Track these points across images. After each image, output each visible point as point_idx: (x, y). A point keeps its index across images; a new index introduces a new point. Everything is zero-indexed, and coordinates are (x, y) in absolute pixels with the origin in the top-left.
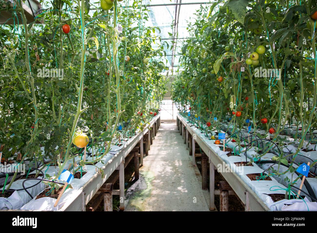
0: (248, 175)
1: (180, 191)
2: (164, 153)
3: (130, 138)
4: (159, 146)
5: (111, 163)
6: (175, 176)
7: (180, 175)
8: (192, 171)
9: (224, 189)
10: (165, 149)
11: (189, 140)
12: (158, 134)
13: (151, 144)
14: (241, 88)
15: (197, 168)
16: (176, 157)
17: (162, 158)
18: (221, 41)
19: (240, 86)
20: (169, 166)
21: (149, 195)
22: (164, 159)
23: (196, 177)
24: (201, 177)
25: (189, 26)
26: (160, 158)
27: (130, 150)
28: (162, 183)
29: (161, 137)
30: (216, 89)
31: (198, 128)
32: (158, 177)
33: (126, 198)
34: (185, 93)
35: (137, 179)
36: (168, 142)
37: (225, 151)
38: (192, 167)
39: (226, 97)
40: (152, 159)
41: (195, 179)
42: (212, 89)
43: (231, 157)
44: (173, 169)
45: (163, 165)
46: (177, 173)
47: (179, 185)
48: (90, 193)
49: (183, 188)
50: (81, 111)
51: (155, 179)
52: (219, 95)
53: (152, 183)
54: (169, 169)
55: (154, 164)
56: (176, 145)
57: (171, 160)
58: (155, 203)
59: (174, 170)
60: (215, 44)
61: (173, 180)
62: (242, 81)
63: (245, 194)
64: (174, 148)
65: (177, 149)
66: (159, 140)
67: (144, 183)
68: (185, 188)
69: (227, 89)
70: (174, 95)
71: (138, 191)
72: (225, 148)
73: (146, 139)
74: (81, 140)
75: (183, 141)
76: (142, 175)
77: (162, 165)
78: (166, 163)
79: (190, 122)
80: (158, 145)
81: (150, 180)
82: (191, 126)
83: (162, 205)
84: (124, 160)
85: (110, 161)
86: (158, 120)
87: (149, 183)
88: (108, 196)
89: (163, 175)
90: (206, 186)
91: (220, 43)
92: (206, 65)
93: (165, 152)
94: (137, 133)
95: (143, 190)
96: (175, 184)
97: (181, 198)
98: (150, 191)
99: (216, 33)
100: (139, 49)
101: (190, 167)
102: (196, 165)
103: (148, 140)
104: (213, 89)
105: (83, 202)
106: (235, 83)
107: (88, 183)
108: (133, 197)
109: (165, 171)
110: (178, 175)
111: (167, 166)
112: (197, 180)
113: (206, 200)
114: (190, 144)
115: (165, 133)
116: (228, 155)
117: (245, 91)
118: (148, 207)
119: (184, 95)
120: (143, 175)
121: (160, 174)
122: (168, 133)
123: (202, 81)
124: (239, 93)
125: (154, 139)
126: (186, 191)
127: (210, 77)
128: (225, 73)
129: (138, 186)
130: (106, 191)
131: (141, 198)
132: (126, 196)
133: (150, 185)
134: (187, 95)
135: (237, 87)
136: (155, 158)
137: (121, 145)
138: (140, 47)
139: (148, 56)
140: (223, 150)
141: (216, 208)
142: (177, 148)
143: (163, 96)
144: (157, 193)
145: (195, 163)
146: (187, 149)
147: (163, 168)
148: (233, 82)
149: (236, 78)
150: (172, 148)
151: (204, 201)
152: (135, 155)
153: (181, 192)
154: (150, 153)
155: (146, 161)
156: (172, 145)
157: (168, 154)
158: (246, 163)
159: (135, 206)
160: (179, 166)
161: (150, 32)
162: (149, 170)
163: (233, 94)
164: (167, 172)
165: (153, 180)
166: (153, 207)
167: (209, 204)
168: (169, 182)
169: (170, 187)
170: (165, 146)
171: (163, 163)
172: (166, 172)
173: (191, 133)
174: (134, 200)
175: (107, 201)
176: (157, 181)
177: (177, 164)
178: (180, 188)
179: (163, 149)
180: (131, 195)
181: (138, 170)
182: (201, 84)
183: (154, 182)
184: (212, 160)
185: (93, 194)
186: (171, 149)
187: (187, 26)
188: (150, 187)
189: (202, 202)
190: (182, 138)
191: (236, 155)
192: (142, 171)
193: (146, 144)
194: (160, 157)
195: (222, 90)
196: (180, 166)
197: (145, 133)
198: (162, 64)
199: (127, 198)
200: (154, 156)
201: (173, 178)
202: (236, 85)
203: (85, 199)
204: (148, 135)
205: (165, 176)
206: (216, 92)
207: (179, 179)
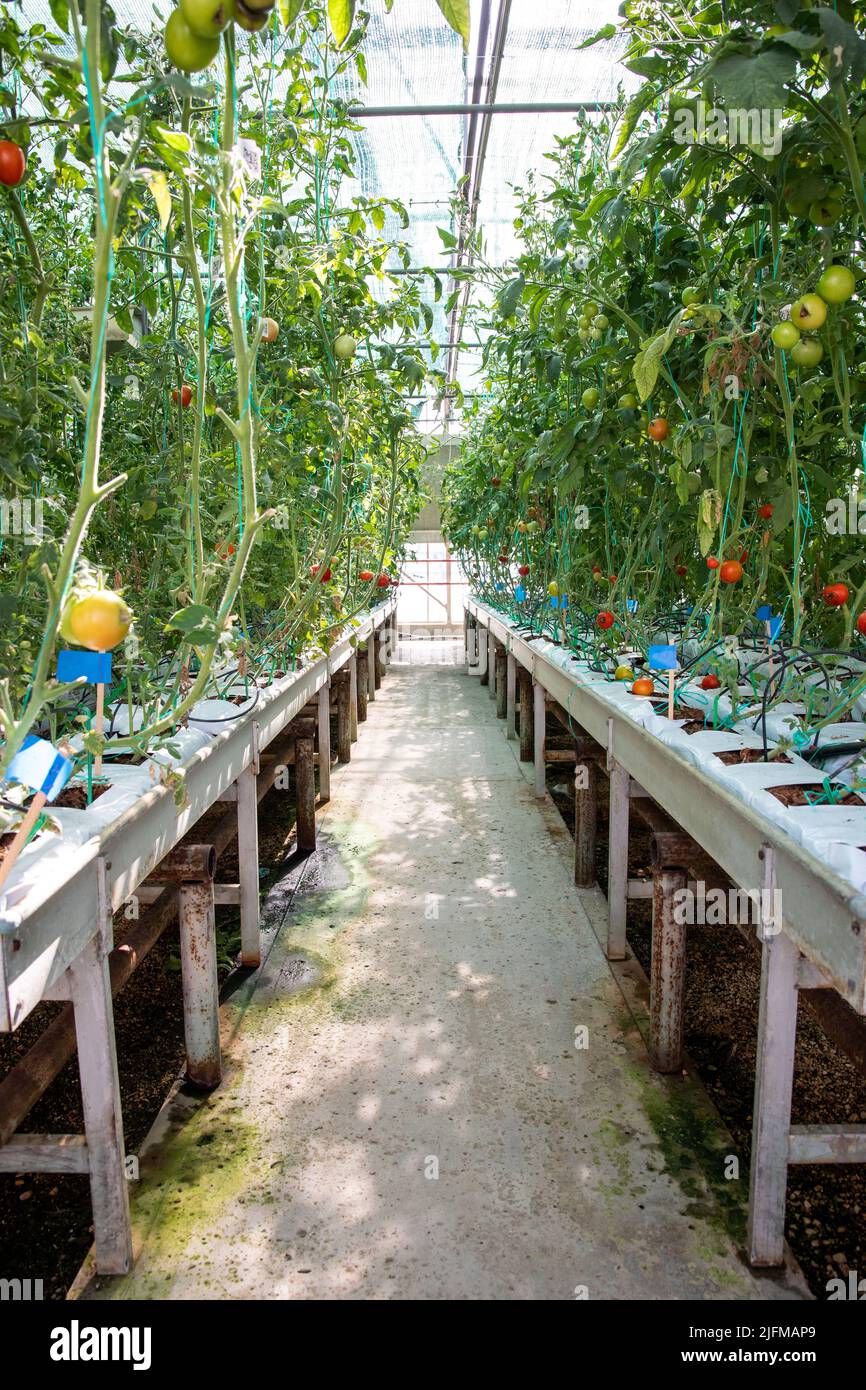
0: (774, 790)
1: (486, 892)
2: (413, 754)
3: (280, 676)
4: (392, 727)
5: (209, 759)
6: (463, 838)
7: (482, 833)
8: (533, 820)
9: (668, 863)
10: (417, 736)
11: (518, 700)
12: (387, 683)
13: (362, 717)
14: (745, 465)
15: (555, 808)
16: (466, 766)
17: (407, 770)
18: (666, 267)
19: (741, 452)
20: (438, 800)
21: (359, 911)
22: (417, 777)
23: (548, 842)
24: (570, 840)
25: (527, 212)
26: (398, 772)
27: (278, 722)
28: (410, 863)
29: (399, 691)
30: (637, 474)
31: (557, 643)
32: (395, 843)
33: (264, 923)
34: (503, 506)
35: (306, 850)
36: (431, 710)
37: (676, 717)
38: (532, 803)
39: (683, 500)
40: (364, 776)
41: (546, 849)
42: (620, 473)
43: (702, 735)
44: (454, 811)
45: (412, 797)
46: (472, 828)
47: (484, 871)
48: (127, 868)
49: (497, 882)
50: (97, 490)
51: (381, 851)
52: (649, 501)
53: (368, 864)
54: (437, 813)
55: (376, 793)
56: (466, 722)
57: (446, 779)
58: (386, 937)
59: (460, 817)
60: (637, 282)
61: (455, 852)
62: (748, 434)
63: (762, 856)
64: (455, 733)
65: (468, 737)
66: (392, 704)
67: (337, 866)
68: (504, 881)
69: (686, 465)
70: (455, 519)
71: (312, 895)
72: (676, 706)
73: (343, 696)
74: (96, 618)
75: (494, 708)
76: (325, 834)
77: (407, 799)
78: (427, 789)
79: (521, 624)
80: (387, 722)
81: (362, 854)
82: (528, 639)
83: (415, 945)
84: (257, 760)
85: (204, 752)
86: (389, 622)
87: (357, 866)
88: (195, 897)
89: (412, 837)
90: (593, 874)
91: (661, 275)
92: (597, 376)
93: (418, 747)
94: (304, 662)
95: (331, 892)
96: (462, 868)
97: (489, 919)
98: (364, 892)
99: (645, 232)
100: (318, 288)
101: (526, 805)
102: (549, 799)
103: (348, 697)
104: (627, 477)
105: (103, 901)
106: (720, 442)
107: (120, 823)
108: (295, 918)
109: (422, 821)
110: (475, 832)
111: (430, 802)
112: (555, 854)
113: (591, 923)
114: (523, 715)
115: (418, 676)
116: (689, 728)
117: (762, 476)
118: (358, 952)
119: (500, 512)
120: (331, 836)
121: (400, 830)
122: (429, 678)
123: (579, 439)
124: (738, 479)
125: (372, 700)
126: (511, 893)
127: (614, 423)
128: (679, 402)
129: (312, 875)
130: (189, 877)
131: (326, 921)
132: (266, 914)
133: (364, 872)
134: (512, 516)
135: (726, 459)
136: (380, 772)
137: (243, 699)
138: (322, 278)
139: (354, 324)
140: (666, 714)
141: (632, 953)
142: (470, 733)
143: (408, 521)
144: (391, 901)
145: (545, 789)
146: (510, 738)
147: (412, 808)
148: (714, 436)
149: (723, 422)
150: (447, 734)
151: (586, 929)
152: (298, 752)
153: (492, 898)
154: (355, 751)
155: (342, 785)
156: (448, 721)
157: (433, 755)
158: (764, 752)
159: (303, 951)
160: (480, 800)
161: (363, 225)
162: (354, 816)
163: (711, 485)
164: (430, 822)
165: (375, 853)
166: (378, 952)
167: (604, 940)
168: (440, 860)
169: (443, 878)
170: (419, 725)
171: (414, 788)
172: (425, 824)
173: (528, 665)
174: (298, 928)
175: (193, 917)
176: (390, 858)
177: (470, 794)
178: (483, 883)
179: (412, 737)
180: (283, 911)
181: (312, 814)
182: (577, 453)
183: (379, 863)
184: (619, 758)
185: (139, 876)
186: (444, 738)
187: (518, 213)
188: (362, 880)
189: (577, 931)
190: (487, 696)
191: (720, 729)
192: (329, 822)
193: (342, 714)
194: (400, 766)
195: (663, 478)
196: (483, 801)
197: (336, 666)
198: (414, 357)
199: (270, 920)
200: (373, 766)
201: (456, 845)
202: (725, 448)
203: (110, 889)
204: (348, 675)
205: (422, 840)
206: (636, 487)
207: (480, 849)
